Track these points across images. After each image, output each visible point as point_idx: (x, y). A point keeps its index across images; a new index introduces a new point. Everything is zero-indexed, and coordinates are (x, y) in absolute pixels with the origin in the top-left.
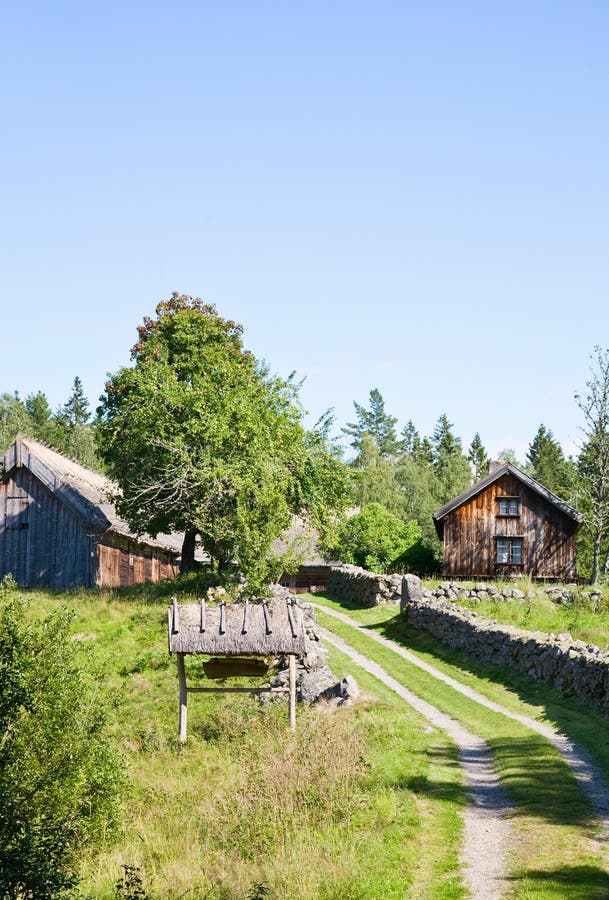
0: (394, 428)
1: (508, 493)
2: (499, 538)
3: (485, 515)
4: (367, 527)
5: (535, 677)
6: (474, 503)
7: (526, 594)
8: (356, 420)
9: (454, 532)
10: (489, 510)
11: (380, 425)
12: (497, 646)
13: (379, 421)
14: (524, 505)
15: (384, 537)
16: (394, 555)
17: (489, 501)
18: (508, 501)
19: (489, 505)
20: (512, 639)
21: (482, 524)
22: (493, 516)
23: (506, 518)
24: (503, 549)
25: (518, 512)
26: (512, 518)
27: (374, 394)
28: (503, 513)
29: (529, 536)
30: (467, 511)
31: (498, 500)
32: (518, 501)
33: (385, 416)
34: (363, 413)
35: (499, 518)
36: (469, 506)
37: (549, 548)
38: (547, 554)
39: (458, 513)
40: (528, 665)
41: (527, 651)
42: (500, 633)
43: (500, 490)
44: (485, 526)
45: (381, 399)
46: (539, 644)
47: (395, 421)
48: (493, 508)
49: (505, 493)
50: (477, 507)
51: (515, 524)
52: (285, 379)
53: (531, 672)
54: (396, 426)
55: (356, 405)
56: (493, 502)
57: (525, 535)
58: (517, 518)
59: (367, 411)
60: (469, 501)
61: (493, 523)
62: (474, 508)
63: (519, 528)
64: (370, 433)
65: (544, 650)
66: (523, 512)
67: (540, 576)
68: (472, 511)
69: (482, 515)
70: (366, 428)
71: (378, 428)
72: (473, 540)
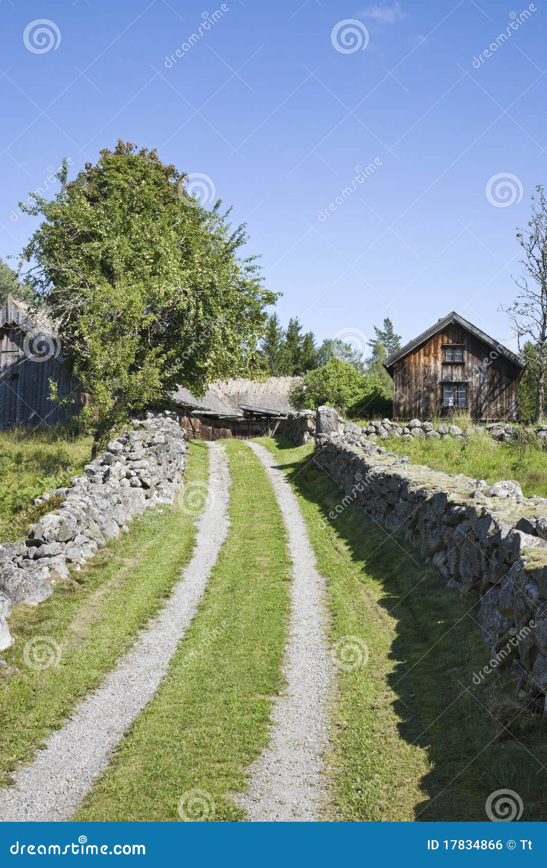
0: (399, 342)
1: (453, 342)
2: (446, 384)
3: (432, 362)
4: (329, 378)
5: (444, 571)
6: (422, 351)
7: (465, 431)
8: (375, 337)
9: (403, 378)
10: (436, 358)
11: (390, 341)
12: (391, 498)
13: (390, 338)
14: (468, 352)
15: (343, 387)
16: (352, 402)
17: (436, 350)
18: (454, 348)
19: (436, 353)
20: (412, 489)
21: (430, 370)
22: (439, 363)
23: (451, 364)
24: (449, 393)
25: (463, 359)
26: (457, 364)
27: (387, 322)
28: (448, 360)
29: (474, 381)
30: (415, 359)
31: (444, 348)
32: (462, 348)
33: (393, 335)
34: (379, 333)
35: (445, 364)
36: (417, 354)
37: (493, 391)
38: (491, 397)
39: (406, 361)
40: (433, 544)
41: (431, 515)
42: (397, 478)
43: (446, 339)
44: (432, 373)
45: (391, 324)
46: (452, 504)
47: (400, 338)
48: (440, 355)
49: (451, 341)
50: (425, 355)
51: (460, 370)
52: (209, 209)
53: (439, 559)
54: (400, 341)
55: (375, 328)
56: (439, 350)
57: (469, 380)
58: (462, 364)
59: (382, 332)
60: (417, 350)
61: (440, 370)
62: (422, 356)
63: (463, 375)
64: (385, 345)
65: (462, 517)
66: (468, 358)
67: (483, 419)
68: (419, 359)
69: (429, 362)
70: (382, 342)
71: (389, 342)
72: (420, 386)
